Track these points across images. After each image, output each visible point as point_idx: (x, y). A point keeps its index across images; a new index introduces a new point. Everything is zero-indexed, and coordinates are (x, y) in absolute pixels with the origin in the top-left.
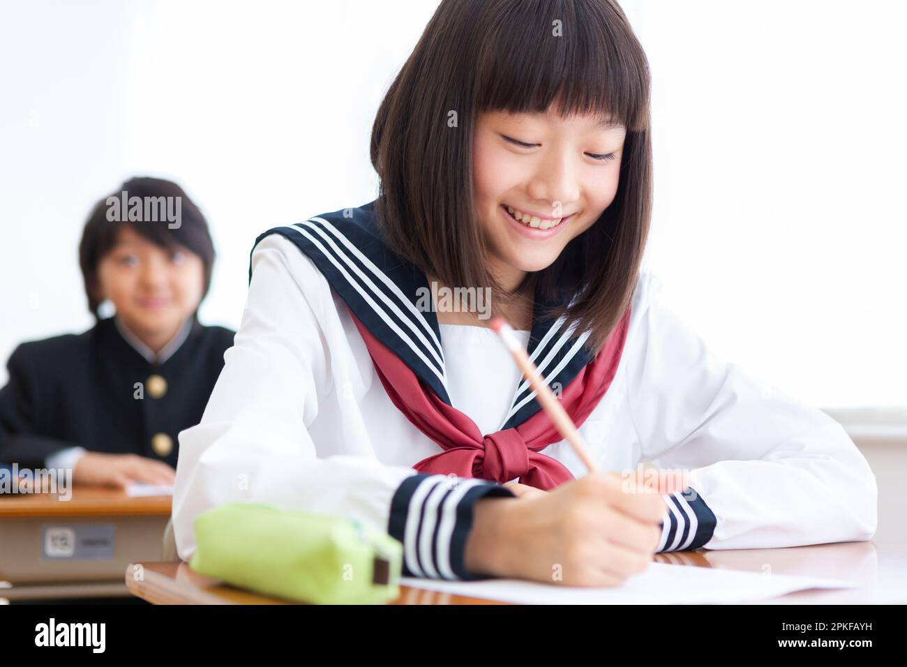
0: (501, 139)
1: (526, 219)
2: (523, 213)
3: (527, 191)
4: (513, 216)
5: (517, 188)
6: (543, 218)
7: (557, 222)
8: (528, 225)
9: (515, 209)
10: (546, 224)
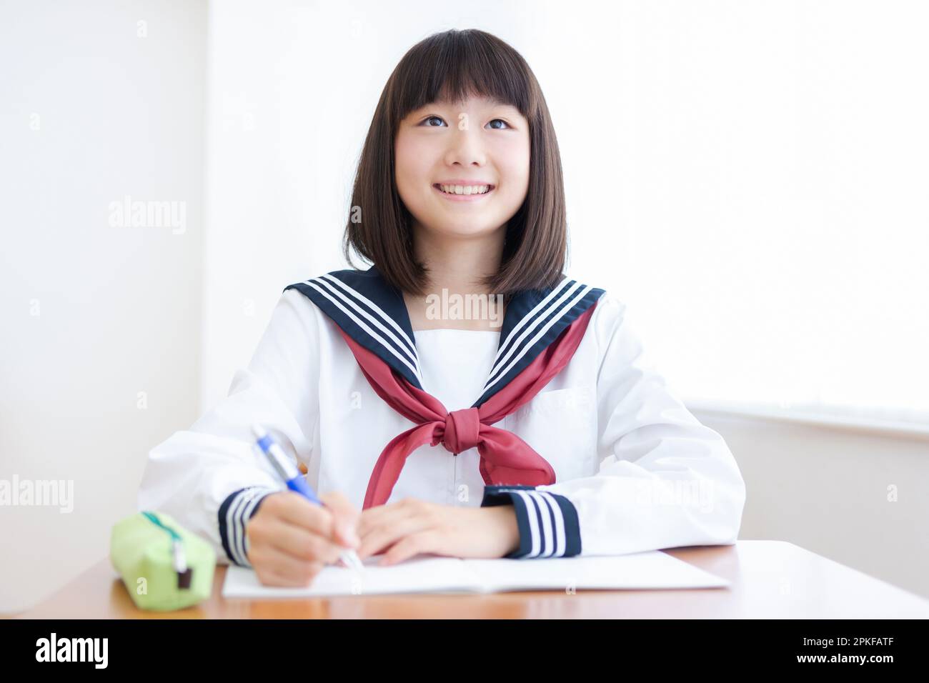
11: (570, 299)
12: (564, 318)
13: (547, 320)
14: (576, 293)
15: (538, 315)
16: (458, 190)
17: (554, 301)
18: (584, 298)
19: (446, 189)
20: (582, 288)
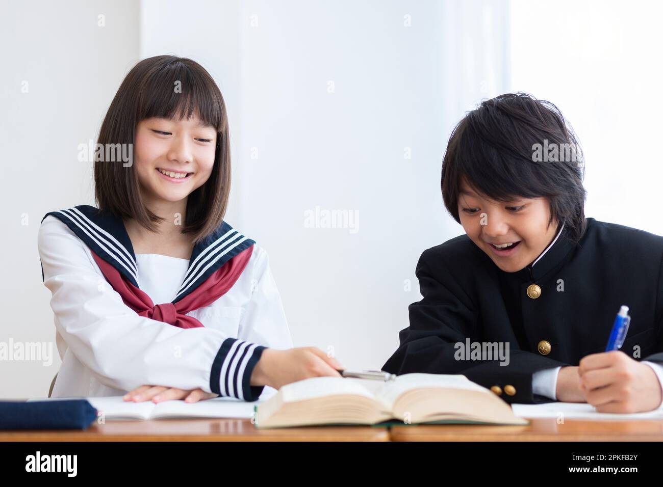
0: (151, 132)
1: (167, 173)
2: (166, 170)
3: (167, 158)
4: (162, 172)
5: (161, 157)
6: (176, 172)
7: (185, 175)
8: (169, 176)
9: (162, 169)
10: (178, 175)
11: (234, 242)
12: (229, 253)
13: (219, 253)
14: (238, 239)
15: (213, 249)
16: (172, 174)
17: (224, 241)
18: (242, 243)
19: (164, 172)
20: (241, 237)
